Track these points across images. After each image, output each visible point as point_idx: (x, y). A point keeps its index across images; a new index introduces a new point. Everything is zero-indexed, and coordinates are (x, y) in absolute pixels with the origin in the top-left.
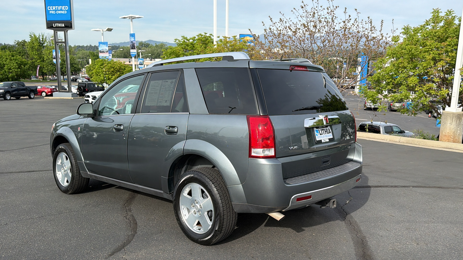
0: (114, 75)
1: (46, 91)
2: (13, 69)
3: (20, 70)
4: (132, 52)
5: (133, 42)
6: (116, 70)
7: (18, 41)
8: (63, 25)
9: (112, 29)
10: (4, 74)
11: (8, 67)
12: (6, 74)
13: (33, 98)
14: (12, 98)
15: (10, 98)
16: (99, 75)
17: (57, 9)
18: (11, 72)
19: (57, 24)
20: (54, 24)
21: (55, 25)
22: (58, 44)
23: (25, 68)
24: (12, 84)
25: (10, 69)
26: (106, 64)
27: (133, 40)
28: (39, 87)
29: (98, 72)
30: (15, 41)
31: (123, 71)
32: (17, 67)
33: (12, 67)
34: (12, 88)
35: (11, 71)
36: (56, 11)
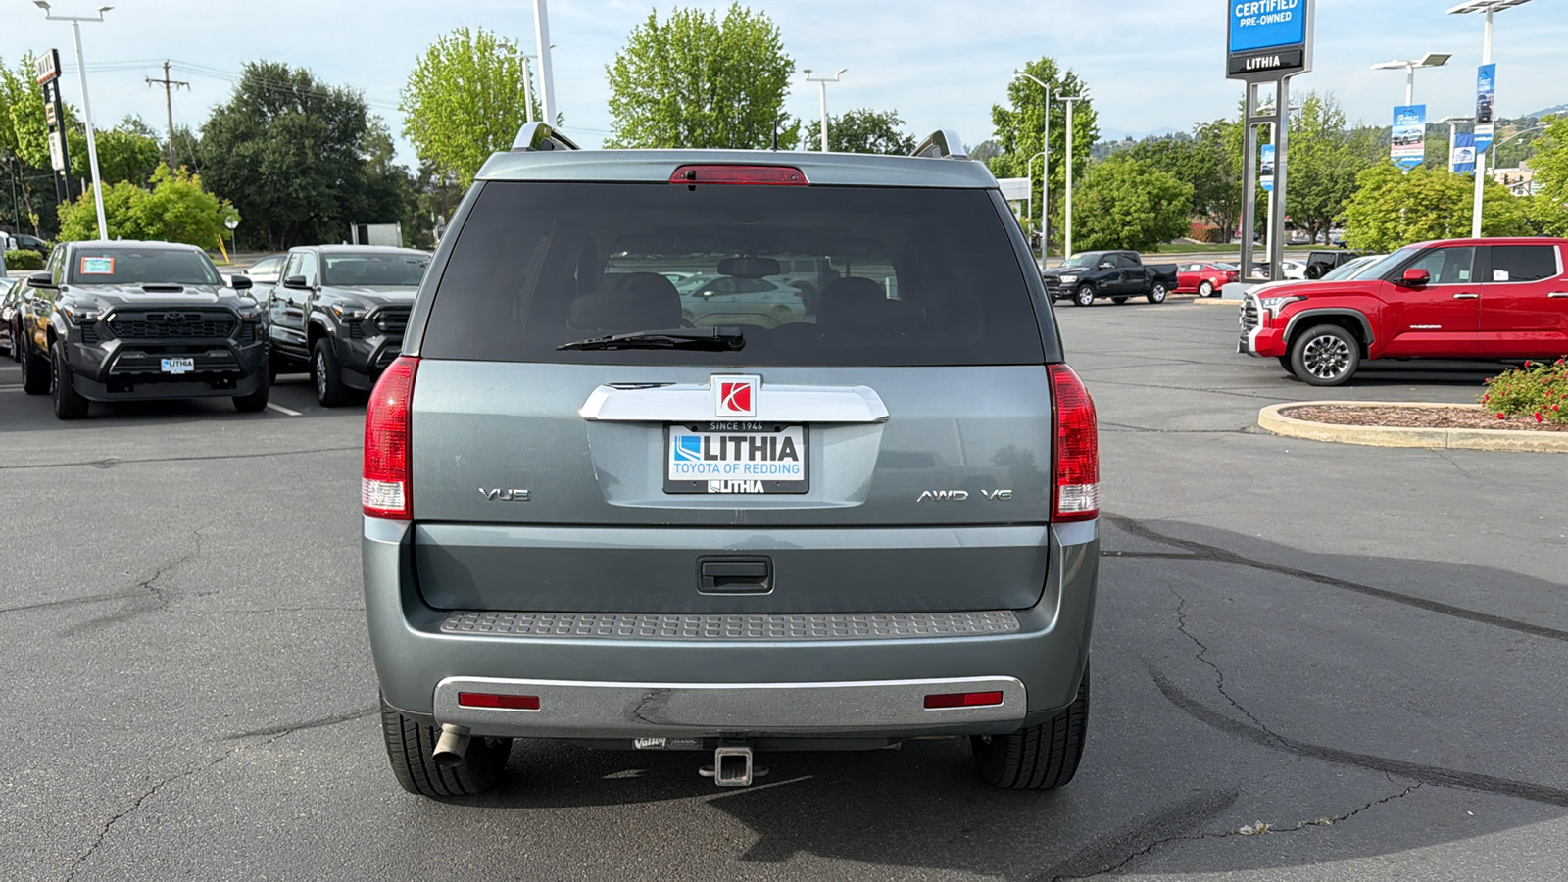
0: (1416, 223)
1: (1213, 280)
2: (1135, 211)
3: (1154, 214)
4: (1478, 136)
5: (1487, 95)
6: (1424, 203)
7: (1206, 124)
8: (1277, 62)
9: (1449, 56)
10: (1109, 229)
11: (1124, 206)
12: (1115, 230)
13: (1160, 302)
14: (1097, 300)
15: (1092, 300)
16: (1364, 223)
17: (1262, 11)
18: (1129, 224)
19: (1258, 59)
20: (1248, 61)
21: (1251, 65)
22: (1256, 126)
23: (1172, 207)
24: (1102, 259)
25: (1128, 213)
26: (1389, 185)
27: (1487, 88)
28: (1195, 268)
29: (1361, 214)
30: (1196, 126)
31: (1451, 206)
32: (1147, 205)
33: (1133, 207)
34: (1100, 269)
35: (1128, 218)
36: (1259, 16)
